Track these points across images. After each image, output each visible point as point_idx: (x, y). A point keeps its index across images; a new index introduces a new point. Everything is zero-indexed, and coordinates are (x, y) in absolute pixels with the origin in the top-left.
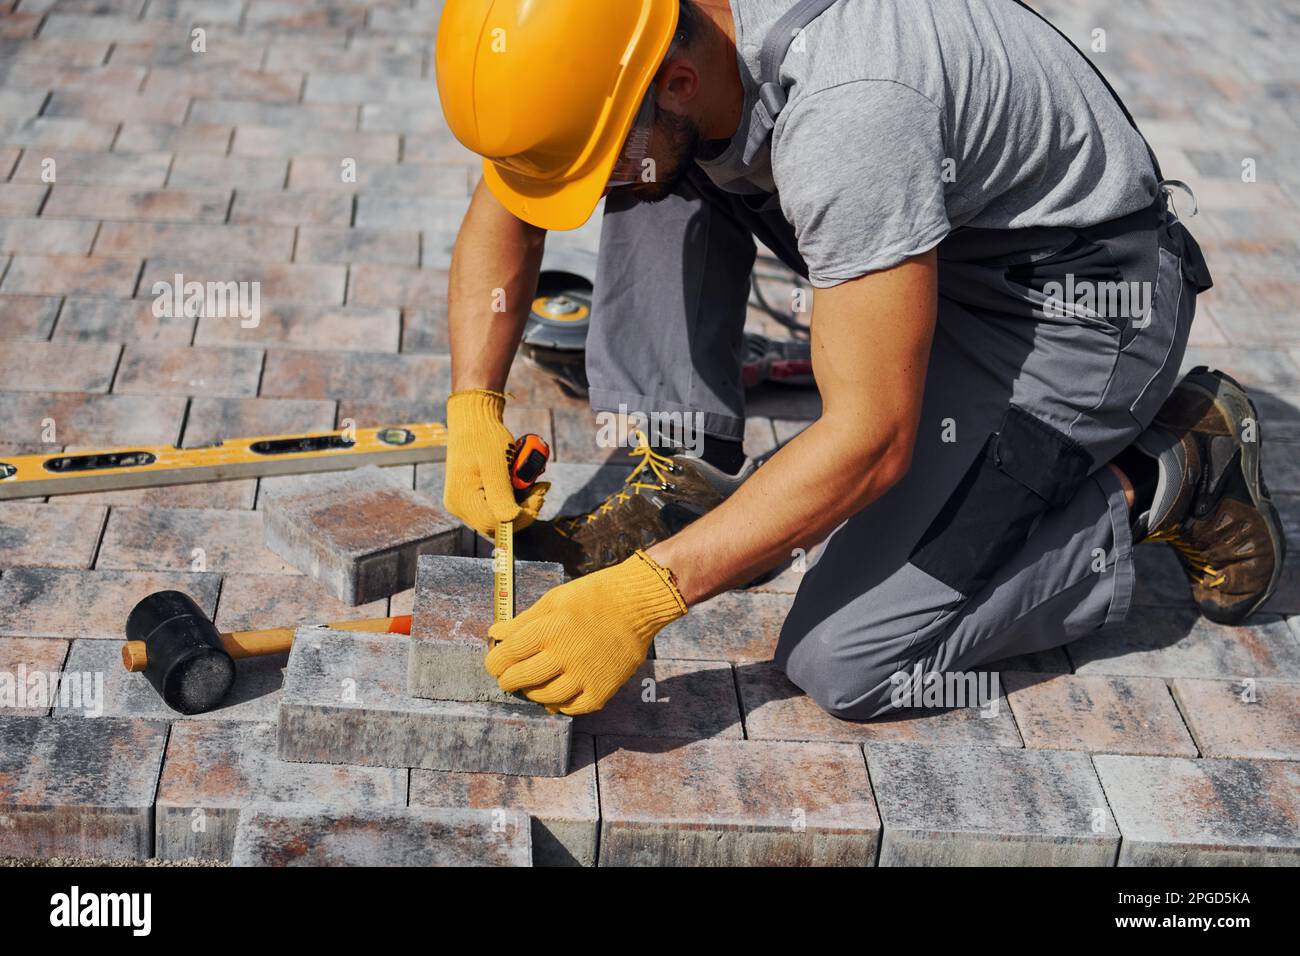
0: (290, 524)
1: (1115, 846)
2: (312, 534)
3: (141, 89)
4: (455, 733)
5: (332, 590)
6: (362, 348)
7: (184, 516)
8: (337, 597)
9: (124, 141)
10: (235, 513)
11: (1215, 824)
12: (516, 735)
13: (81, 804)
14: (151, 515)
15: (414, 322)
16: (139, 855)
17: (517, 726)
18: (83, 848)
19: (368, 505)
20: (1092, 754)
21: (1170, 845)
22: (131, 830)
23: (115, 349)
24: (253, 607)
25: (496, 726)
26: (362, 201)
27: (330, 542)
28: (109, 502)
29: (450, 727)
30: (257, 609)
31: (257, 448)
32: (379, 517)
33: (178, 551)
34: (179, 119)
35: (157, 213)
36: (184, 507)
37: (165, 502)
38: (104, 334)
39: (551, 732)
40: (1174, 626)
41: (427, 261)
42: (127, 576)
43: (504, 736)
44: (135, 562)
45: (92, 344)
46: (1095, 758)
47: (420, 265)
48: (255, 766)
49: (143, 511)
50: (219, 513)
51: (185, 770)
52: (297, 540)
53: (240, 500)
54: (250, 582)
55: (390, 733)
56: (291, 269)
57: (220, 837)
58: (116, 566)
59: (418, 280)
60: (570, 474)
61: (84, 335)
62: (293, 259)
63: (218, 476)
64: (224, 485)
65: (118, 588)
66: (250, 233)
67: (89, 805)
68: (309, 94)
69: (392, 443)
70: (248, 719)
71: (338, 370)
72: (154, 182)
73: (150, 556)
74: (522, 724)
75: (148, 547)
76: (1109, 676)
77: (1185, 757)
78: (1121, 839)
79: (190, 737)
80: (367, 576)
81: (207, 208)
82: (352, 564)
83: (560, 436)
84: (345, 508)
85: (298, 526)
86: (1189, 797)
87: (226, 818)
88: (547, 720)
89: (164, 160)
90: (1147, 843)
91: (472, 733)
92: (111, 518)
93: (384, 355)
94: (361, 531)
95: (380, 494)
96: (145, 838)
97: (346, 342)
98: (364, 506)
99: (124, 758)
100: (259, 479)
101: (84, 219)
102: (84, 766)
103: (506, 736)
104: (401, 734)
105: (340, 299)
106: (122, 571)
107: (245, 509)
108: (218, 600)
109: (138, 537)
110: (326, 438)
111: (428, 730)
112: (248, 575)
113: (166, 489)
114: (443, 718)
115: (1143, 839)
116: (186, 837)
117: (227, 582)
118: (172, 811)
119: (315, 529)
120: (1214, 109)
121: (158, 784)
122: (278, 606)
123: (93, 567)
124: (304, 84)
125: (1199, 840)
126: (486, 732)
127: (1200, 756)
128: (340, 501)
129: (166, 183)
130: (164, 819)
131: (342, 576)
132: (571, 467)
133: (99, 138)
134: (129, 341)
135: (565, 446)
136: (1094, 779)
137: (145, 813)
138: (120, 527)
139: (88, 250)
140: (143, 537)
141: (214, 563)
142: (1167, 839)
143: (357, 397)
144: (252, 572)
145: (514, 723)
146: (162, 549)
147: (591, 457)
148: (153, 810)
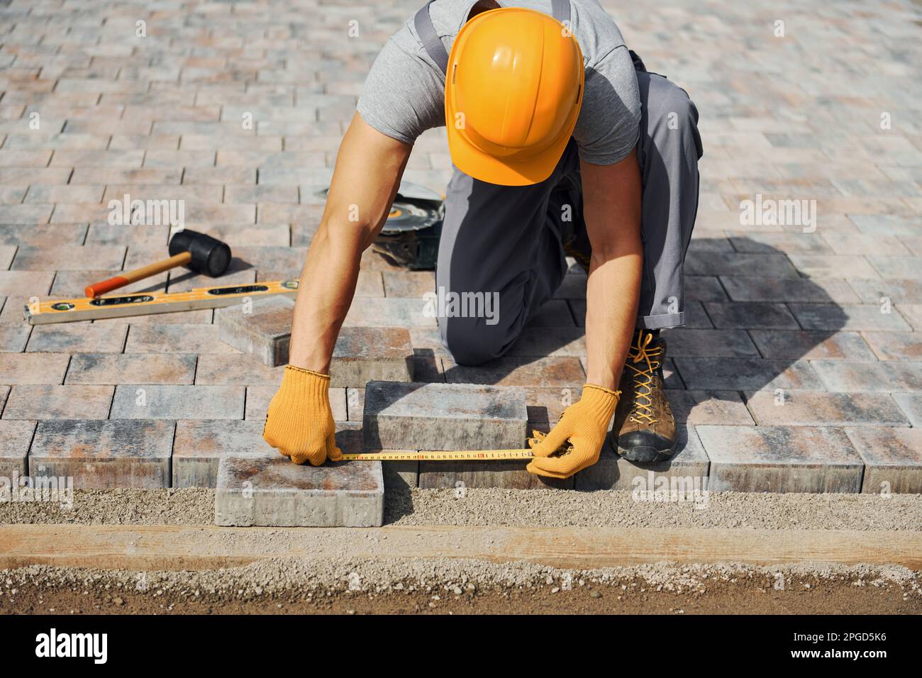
0: (235, 324)
1: (707, 467)
2: (248, 328)
3: (121, 117)
4: (463, 429)
5: (260, 358)
6: (269, 245)
7: (173, 328)
8: (263, 363)
9: (114, 144)
10: (201, 326)
11: (763, 455)
12: (496, 428)
13: (131, 457)
14: (153, 328)
15: (298, 231)
16: (164, 487)
17: (497, 424)
18: (133, 483)
19: (279, 314)
20: (695, 426)
21: (738, 465)
22: (159, 471)
23: (123, 249)
24: (217, 369)
25: (486, 424)
26: (261, 171)
27: (259, 331)
28: (129, 322)
29: (460, 425)
30: (219, 369)
31: (212, 292)
32: (286, 319)
33: (171, 344)
34: (147, 132)
35: (139, 180)
36: (172, 323)
37: (161, 321)
38: (115, 242)
39: (516, 426)
40: (745, 367)
41: (303, 200)
42: (143, 356)
43: (490, 430)
44: (147, 350)
45: (109, 246)
46: (697, 427)
47: (299, 202)
48: (225, 439)
49: (149, 326)
50: (192, 326)
51: (187, 442)
52: (240, 333)
53: (204, 319)
54: (214, 357)
55: (426, 430)
56: (224, 206)
57: (209, 475)
58: (136, 352)
59: (299, 210)
60: (394, 303)
61: (104, 242)
62: (223, 201)
63: (191, 308)
64: (194, 313)
65: (139, 361)
66: (195, 189)
67: (136, 457)
68: (224, 117)
69: (290, 288)
70: (220, 418)
71: (255, 256)
72: (136, 164)
73: (156, 346)
74: (500, 422)
75: (154, 342)
76: (706, 390)
77: (748, 426)
78: (710, 463)
79: (188, 427)
80: (281, 349)
81: (168, 177)
82: (272, 342)
83: (388, 285)
84: (267, 315)
85: (240, 325)
86: (749, 443)
87: (211, 463)
88: (514, 420)
89: (141, 153)
90: (724, 464)
91: (472, 428)
92: (130, 329)
93: (282, 248)
94: (277, 326)
95: (286, 308)
96: (167, 476)
97: (258, 241)
98: (277, 314)
99: (152, 436)
100: (214, 309)
101: (95, 185)
102: (131, 440)
103: (491, 430)
104: (432, 430)
105: (254, 221)
106: (140, 354)
107: (207, 324)
108: (196, 366)
109: (148, 338)
110: (251, 287)
111: (447, 427)
112: (212, 354)
113: (160, 315)
114: (456, 420)
115: (722, 462)
116: (189, 476)
117: (201, 358)
118: (182, 460)
119: (249, 325)
120: (784, 111)
121: (173, 448)
122: (231, 368)
123: (123, 352)
124: (221, 112)
125: (754, 462)
126: (480, 428)
127: (756, 425)
128: (263, 312)
129: (142, 165)
130: (177, 465)
131: (267, 350)
132: (395, 300)
133: (99, 143)
134: (131, 246)
135: (391, 290)
136: (696, 436)
137: (167, 461)
138: (136, 334)
139: (100, 200)
140: (150, 338)
141: (192, 349)
142: (735, 461)
143: (268, 268)
144: (214, 353)
145: (496, 422)
146: (162, 343)
147: (406, 294)
148: (171, 459)
